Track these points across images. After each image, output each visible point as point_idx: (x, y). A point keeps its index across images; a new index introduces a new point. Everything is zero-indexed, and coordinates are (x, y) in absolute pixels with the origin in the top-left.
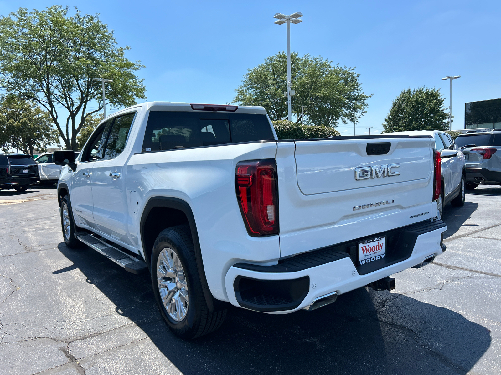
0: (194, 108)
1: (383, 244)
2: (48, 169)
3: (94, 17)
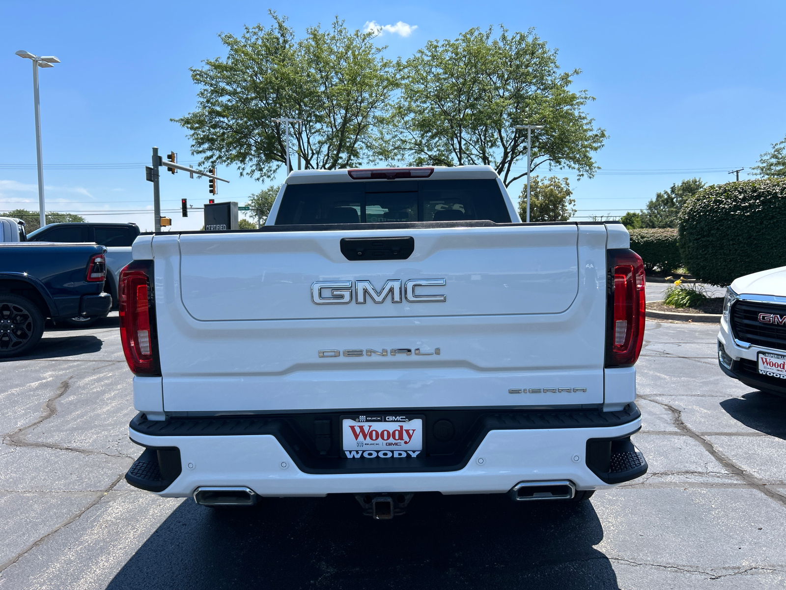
3: (526, 34)
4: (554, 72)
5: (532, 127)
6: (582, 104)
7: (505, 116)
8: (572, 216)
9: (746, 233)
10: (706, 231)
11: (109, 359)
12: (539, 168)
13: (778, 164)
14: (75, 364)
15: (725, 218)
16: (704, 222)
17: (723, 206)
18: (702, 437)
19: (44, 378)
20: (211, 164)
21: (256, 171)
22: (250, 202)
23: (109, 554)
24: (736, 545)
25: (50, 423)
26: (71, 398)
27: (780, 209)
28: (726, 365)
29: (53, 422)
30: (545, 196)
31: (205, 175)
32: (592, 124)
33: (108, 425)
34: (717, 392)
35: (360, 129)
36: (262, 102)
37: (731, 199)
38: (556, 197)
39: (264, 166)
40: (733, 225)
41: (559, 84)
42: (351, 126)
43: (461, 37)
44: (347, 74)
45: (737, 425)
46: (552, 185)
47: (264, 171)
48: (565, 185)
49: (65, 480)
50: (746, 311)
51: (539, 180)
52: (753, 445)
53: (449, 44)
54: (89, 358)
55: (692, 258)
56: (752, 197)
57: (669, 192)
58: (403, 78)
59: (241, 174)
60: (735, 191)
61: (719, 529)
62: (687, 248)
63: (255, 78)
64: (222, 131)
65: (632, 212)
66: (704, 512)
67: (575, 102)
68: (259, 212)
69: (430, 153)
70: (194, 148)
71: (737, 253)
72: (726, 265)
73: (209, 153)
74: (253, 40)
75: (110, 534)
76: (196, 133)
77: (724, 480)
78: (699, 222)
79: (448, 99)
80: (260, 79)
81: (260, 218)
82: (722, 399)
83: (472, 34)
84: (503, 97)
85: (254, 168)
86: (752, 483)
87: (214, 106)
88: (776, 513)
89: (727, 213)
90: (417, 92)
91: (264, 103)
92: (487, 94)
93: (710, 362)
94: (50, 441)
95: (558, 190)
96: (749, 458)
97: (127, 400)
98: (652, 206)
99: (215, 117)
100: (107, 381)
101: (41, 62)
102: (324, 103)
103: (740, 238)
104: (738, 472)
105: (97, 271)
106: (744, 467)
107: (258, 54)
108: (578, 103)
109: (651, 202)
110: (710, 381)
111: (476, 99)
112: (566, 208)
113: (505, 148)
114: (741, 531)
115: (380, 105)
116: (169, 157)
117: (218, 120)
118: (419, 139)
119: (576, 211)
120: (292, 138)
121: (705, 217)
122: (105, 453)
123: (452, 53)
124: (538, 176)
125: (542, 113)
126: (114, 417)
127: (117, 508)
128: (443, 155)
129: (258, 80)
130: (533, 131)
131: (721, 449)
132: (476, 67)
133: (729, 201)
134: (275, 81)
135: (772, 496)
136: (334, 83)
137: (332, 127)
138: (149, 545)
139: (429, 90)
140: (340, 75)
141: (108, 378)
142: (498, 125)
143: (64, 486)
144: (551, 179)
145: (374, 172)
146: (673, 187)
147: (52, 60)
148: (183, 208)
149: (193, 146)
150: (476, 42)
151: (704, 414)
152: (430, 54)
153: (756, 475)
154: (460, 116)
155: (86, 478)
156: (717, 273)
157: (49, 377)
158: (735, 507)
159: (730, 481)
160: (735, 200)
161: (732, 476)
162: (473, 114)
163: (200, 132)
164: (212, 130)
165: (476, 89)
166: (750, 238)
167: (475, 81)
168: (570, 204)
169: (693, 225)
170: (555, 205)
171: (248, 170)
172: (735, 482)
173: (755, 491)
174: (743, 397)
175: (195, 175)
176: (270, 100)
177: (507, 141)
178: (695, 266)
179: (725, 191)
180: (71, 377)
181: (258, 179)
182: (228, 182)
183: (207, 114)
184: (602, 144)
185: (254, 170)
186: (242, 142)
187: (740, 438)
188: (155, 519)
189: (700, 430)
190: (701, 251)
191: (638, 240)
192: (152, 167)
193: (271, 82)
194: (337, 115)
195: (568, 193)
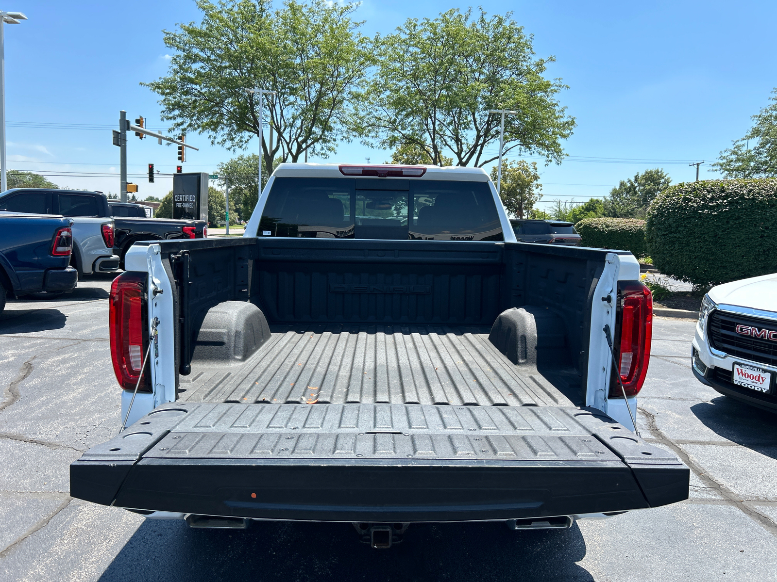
0: (346, 172)
3: (504, 18)
4: (529, 58)
5: (507, 112)
6: (556, 91)
7: (479, 99)
8: (538, 200)
9: (712, 232)
10: (674, 228)
11: (74, 337)
12: (510, 152)
13: (738, 160)
14: (39, 341)
15: (693, 216)
16: (672, 219)
17: (692, 204)
18: (677, 445)
19: (6, 358)
20: (181, 132)
21: (227, 140)
22: (219, 171)
23: (81, 568)
24: (721, 569)
25: (13, 410)
26: (35, 382)
27: (746, 210)
28: (699, 371)
29: (16, 410)
30: (513, 180)
31: (175, 142)
32: (564, 112)
33: (75, 414)
34: (687, 395)
35: (335, 104)
36: (236, 70)
37: (699, 198)
38: (523, 181)
39: (235, 136)
40: (700, 223)
41: (534, 70)
42: (325, 100)
43: (440, 17)
44: (324, 47)
45: (709, 434)
46: (520, 169)
47: (236, 140)
48: (533, 170)
49: (30, 478)
50: (723, 321)
51: (508, 163)
52: (727, 456)
53: (428, 23)
54: (53, 336)
55: (658, 252)
56: (720, 197)
57: (633, 181)
58: (380, 55)
59: (213, 143)
60: (704, 190)
61: (703, 550)
62: (654, 243)
63: (230, 46)
64: (194, 98)
65: (595, 198)
66: (687, 531)
67: (549, 90)
68: (227, 181)
69: (403, 132)
70: (164, 114)
71: (702, 251)
72: (691, 262)
73: (179, 120)
74: (229, 7)
75: (81, 544)
76: (167, 99)
77: (702, 494)
78: (667, 218)
79: (424, 79)
80: (234, 48)
81: (228, 187)
82: (693, 404)
83: (451, 15)
84: (478, 81)
85: (225, 137)
86: (730, 500)
87: (187, 72)
88: (757, 534)
89: (695, 211)
90: (394, 70)
91: (238, 73)
92: (463, 76)
93: (677, 362)
94: (14, 431)
95: (526, 174)
96: (724, 470)
97: (95, 386)
98: (615, 193)
99: (187, 84)
100: (72, 363)
102: (299, 76)
103: (706, 236)
104: (716, 485)
105: (64, 245)
106: (721, 480)
107: (234, 22)
108: (552, 90)
109: (615, 189)
110: (679, 383)
111: (451, 81)
112: (533, 192)
113: (478, 131)
114: (724, 553)
115: (356, 80)
116: (138, 121)
117: (190, 86)
118: (394, 117)
119: (542, 196)
120: (265, 109)
121: (673, 214)
122: (72, 448)
123: (431, 33)
124: (507, 159)
125: (516, 99)
126: (81, 405)
127: (88, 514)
128: (417, 135)
129: (232, 48)
130: (506, 116)
131: (696, 460)
132: (453, 48)
133: (698, 199)
134: (250, 51)
135: (750, 514)
136: (310, 56)
137: (306, 101)
138: (123, 559)
139: (405, 69)
140: (316, 48)
141: (73, 359)
142: (473, 108)
143: (30, 486)
144: (520, 163)
145: (366, 169)
146: (636, 176)
147: (18, 17)
148: (149, 174)
149: (164, 112)
150: (455, 23)
151: (677, 419)
152: (408, 32)
153: (732, 489)
154: (435, 97)
155: (53, 476)
156: (681, 269)
157: (11, 356)
158: (716, 525)
159: (708, 496)
160: (703, 199)
161: (710, 491)
162: (448, 96)
163: (171, 98)
164: (184, 97)
165: (452, 71)
166: (715, 236)
167: (451, 62)
168: (537, 188)
169: (662, 221)
170: (522, 189)
171: (219, 139)
172: (714, 497)
173: (734, 509)
174: (712, 401)
175: (164, 142)
176: (244, 69)
177: (480, 124)
178: (661, 261)
179: (694, 190)
180: (35, 357)
181: (229, 149)
182: (198, 150)
183: (179, 80)
184: (572, 131)
185: (226, 140)
186: (215, 111)
187: (714, 447)
188: (128, 528)
189: (675, 437)
190: (667, 247)
191: (603, 228)
192: (120, 131)
193: (246, 52)
194: (311, 89)
195: (536, 177)
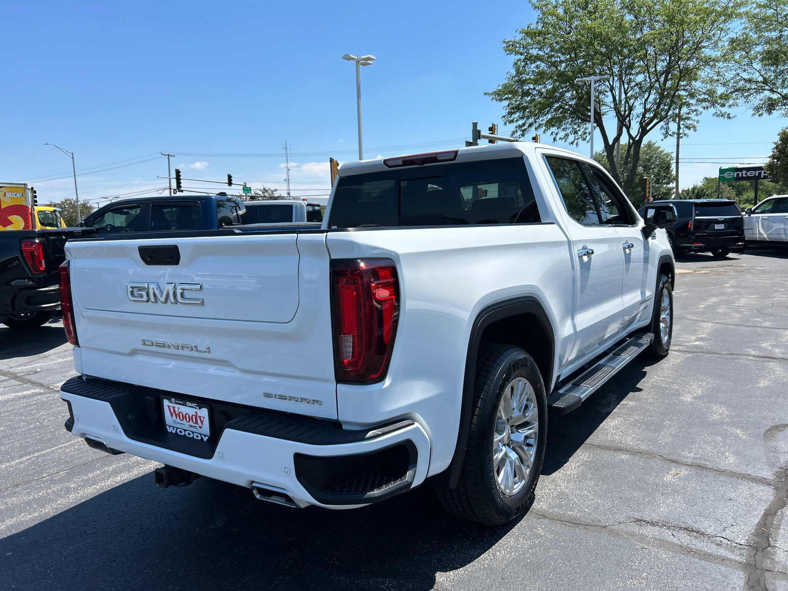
0: (389, 165)
1: (204, 418)
2: (768, 224)
21: (570, 134)
36: (573, 62)
39: (579, 128)
47: (580, 133)
59: (555, 139)
70: (505, 119)
73: (521, 122)
86: (754, 563)
87: (523, 74)
91: (575, 64)
101: (362, 61)
104: (763, 545)
116: (490, 129)
117: (527, 87)
145: (406, 159)
147: (369, 59)
149: (504, 117)
153: (781, 555)
159: (725, 554)
161: (741, 549)
164: (526, 99)
171: (562, 134)
172: (732, 556)
181: (572, 143)
185: (568, 134)
192: (472, 141)
